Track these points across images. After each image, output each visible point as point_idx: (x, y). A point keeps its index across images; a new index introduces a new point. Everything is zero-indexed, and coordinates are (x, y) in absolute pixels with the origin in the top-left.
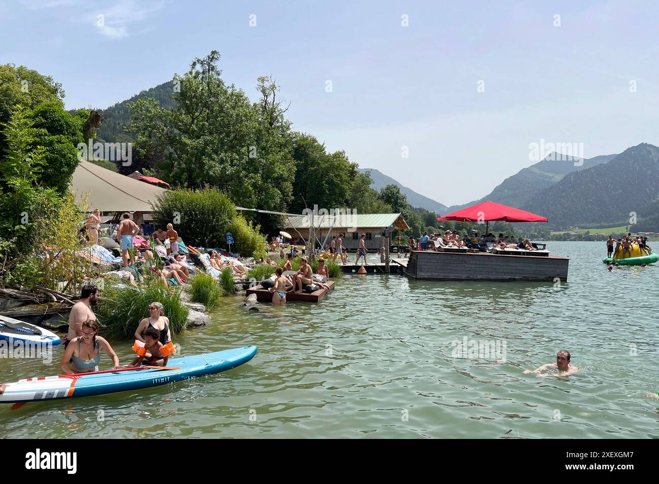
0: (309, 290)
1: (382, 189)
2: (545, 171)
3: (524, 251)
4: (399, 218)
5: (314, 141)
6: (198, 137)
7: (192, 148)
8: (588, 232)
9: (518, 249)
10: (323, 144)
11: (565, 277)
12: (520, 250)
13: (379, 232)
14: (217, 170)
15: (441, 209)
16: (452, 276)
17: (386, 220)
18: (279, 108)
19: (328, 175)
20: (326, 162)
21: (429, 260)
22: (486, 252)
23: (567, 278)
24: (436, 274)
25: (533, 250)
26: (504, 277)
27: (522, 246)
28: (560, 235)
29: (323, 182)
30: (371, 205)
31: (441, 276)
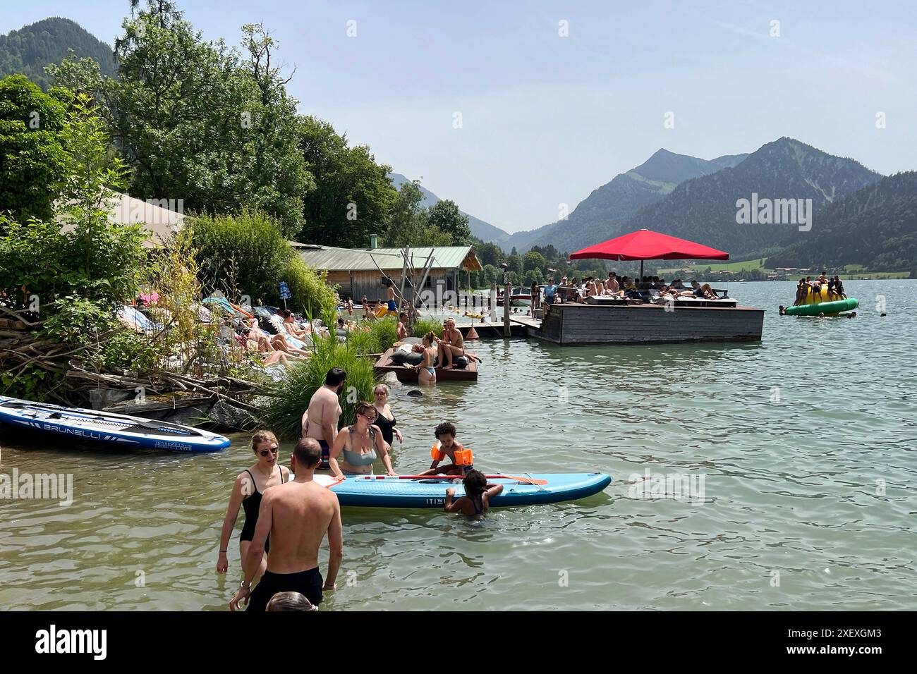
0: (462, 364)
1: (430, 208)
2: (650, 179)
3: (704, 300)
4: (470, 254)
5: (330, 130)
6: (170, 126)
7: (165, 144)
8: (710, 269)
9: (695, 298)
10: (344, 136)
11: (757, 335)
12: (699, 299)
13: (442, 275)
14: (209, 181)
15: (499, 238)
16: (610, 338)
17: (450, 257)
18: (278, 77)
19: (355, 186)
20: (351, 165)
21: (578, 317)
22: (649, 303)
23: (760, 337)
24: (588, 337)
25: (715, 298)
26: (680, 337)
27: (700, 294)
28: (670, 273)
29: (349, 196)
30: (422, 234)
31: (596, 338)
